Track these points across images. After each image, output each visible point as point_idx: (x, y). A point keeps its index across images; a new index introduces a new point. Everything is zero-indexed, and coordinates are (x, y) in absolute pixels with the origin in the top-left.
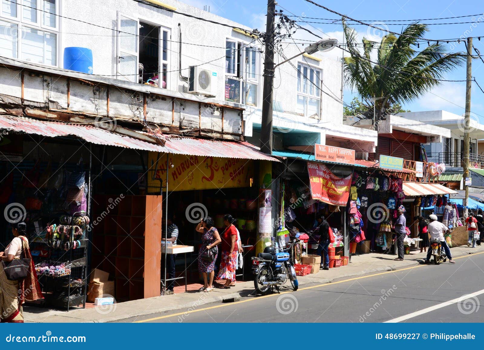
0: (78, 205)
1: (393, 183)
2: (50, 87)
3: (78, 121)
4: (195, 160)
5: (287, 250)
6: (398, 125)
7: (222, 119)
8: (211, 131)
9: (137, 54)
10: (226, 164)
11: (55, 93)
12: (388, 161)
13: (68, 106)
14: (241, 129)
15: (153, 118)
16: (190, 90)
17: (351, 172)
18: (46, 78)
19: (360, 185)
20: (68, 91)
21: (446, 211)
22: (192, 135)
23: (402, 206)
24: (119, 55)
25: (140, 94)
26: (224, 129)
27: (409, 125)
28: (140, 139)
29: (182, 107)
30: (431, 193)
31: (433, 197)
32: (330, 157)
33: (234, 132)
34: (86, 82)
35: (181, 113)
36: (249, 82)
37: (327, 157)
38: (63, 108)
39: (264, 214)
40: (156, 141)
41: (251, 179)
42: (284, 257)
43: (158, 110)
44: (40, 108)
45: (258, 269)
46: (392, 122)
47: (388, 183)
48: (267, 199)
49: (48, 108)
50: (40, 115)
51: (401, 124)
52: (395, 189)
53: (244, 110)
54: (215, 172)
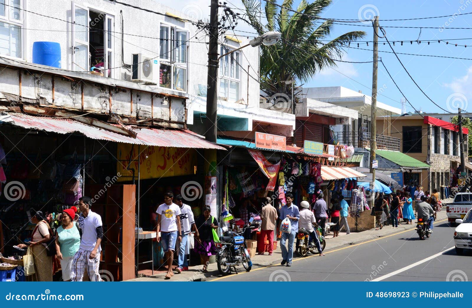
0: (75, 195)
1: (313, 168)
2: (40, 85)
3: (60, 115)
4: (152, 149)
5: (242, 234)
6: (313, 107)
7: (170, 108)
8: (161, 121)
9: (88, 44)
10: (176, 153)
11: (43, 89)
12: (310, 147)
13: (53, 102)
14: (184, 117)
15: (116, 110)
16: (133, 78)
17: (279, 158)
18: (37, 76)
19: (286, 170)
20: (53, 87)
21: (354, 194)
22: (146, 125)
23: (321, 190)
24: (74, 46)
25: (106, 87)
26: (171, 117)
27: (323, 107)
28: (114, 132)
29: (138, 98)
30: (343, 177)
31: (345, 181)
32: (267, 145)
33: (179, 121)
34: (69, 78)
35: (138, 104)
36: (179, 66)
37: (265, 145)
38: (49, 104)
39: (210, 200)
40: (129, 133)
41: (195, 167)
42: (241, 240)
43: (120, 102)
44: (33, 105)
45: (221, 252)
46: (308, 105)
47: (309, 167)
48: (213, 186)
49: (38, 104)
50: (33, 111)
51: (316, 106)
52: (315, 174)
53: (188, 98)
54: (167, 161)
